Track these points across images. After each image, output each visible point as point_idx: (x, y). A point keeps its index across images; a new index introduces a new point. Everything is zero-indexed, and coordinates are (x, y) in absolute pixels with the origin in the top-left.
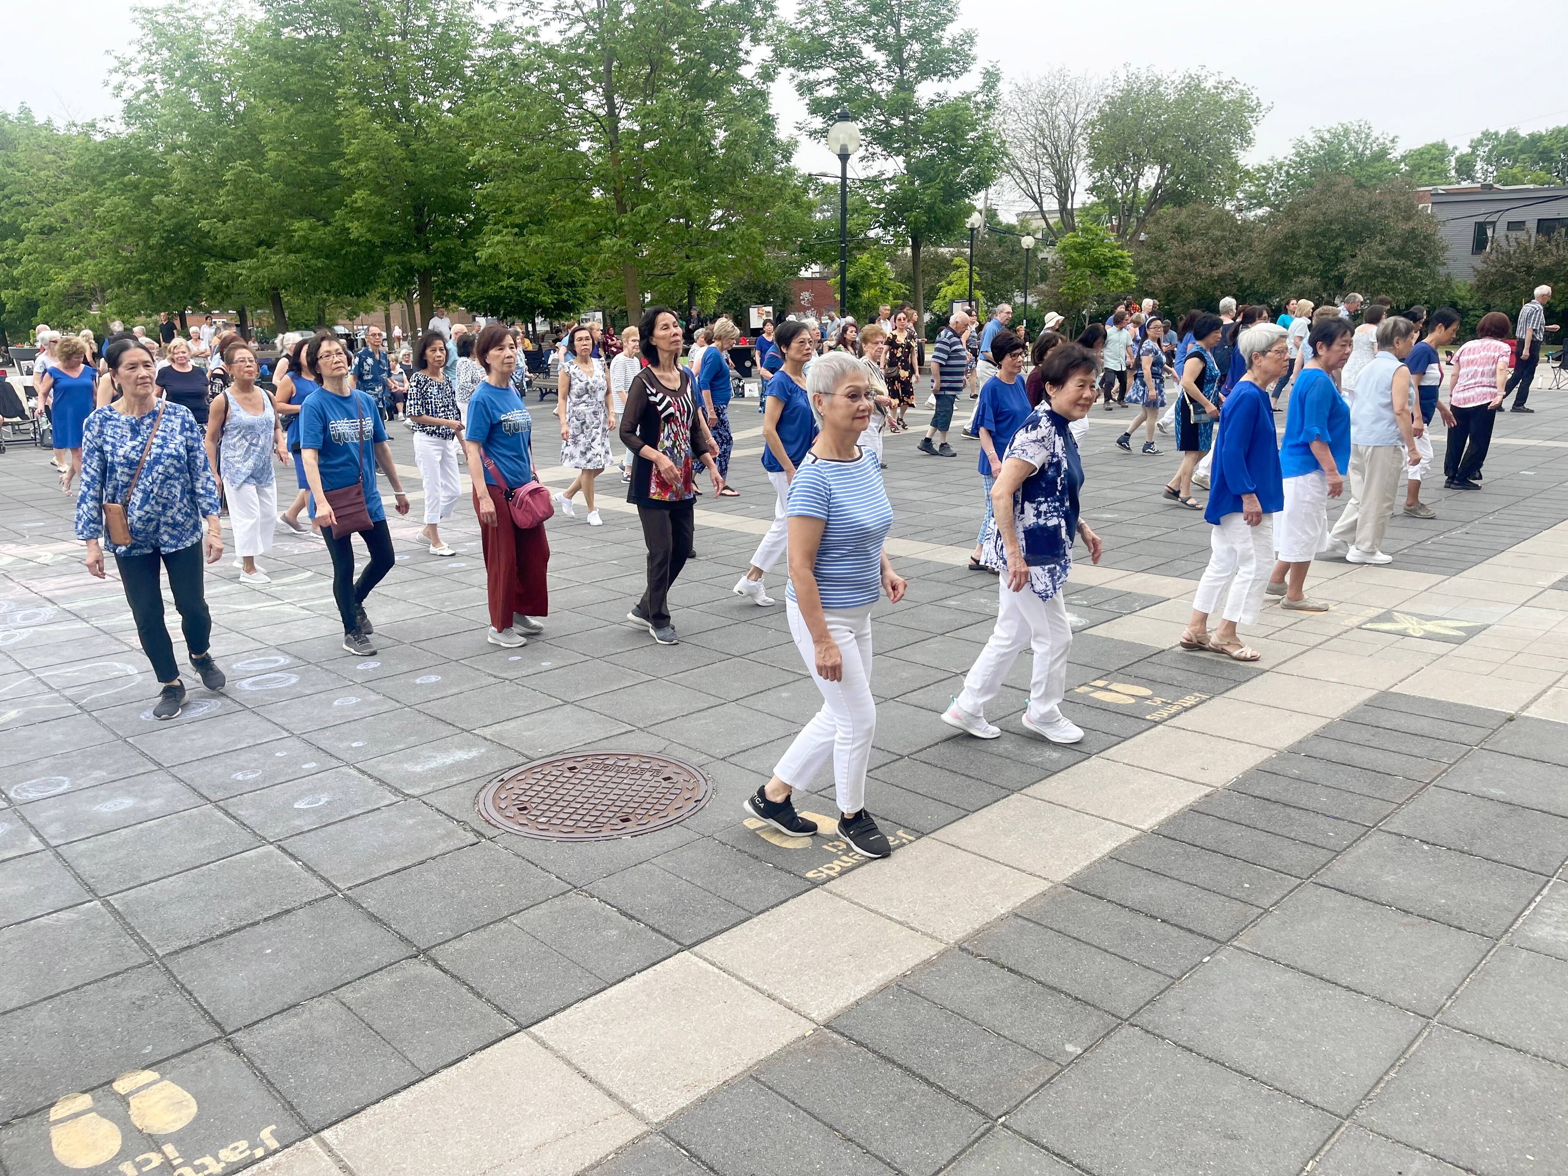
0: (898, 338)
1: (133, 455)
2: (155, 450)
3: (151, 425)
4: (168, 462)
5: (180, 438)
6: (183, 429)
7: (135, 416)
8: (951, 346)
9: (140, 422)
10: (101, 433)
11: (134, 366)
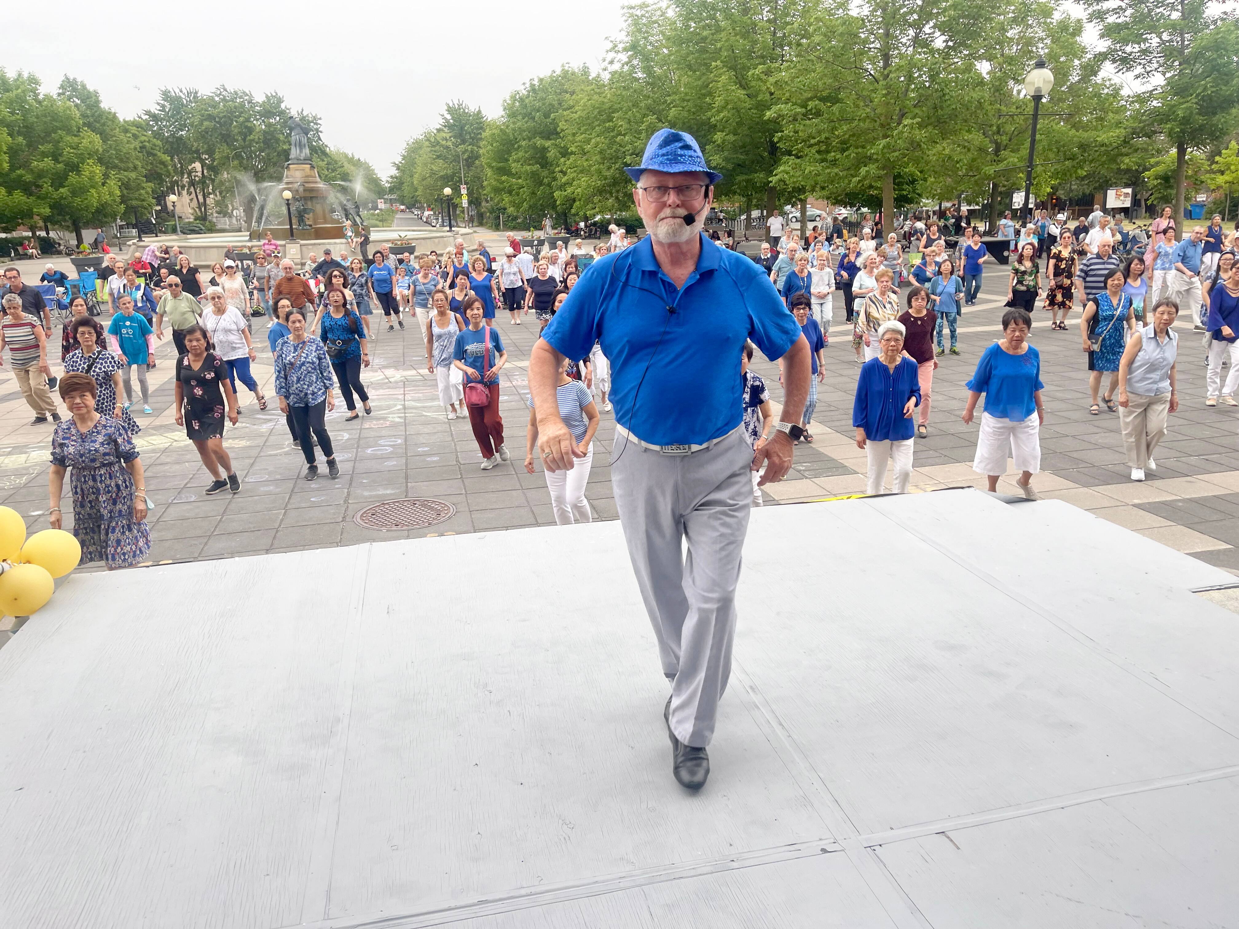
0: (1063, 253)
1: (293, 360)
2: (303, 359)
3: (301, 348)
4: (308, 365)
5: (314, 354)
6: (317, 349)
7: (296, 343)
8: (1088, 266)
9: (298, 346)
10: (282, 349)
11: (294, 322)
